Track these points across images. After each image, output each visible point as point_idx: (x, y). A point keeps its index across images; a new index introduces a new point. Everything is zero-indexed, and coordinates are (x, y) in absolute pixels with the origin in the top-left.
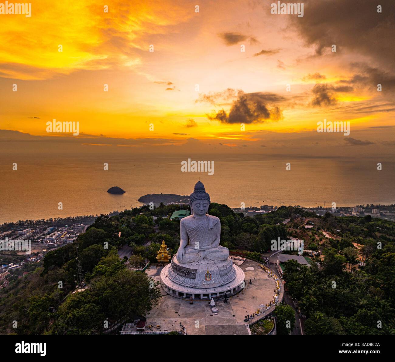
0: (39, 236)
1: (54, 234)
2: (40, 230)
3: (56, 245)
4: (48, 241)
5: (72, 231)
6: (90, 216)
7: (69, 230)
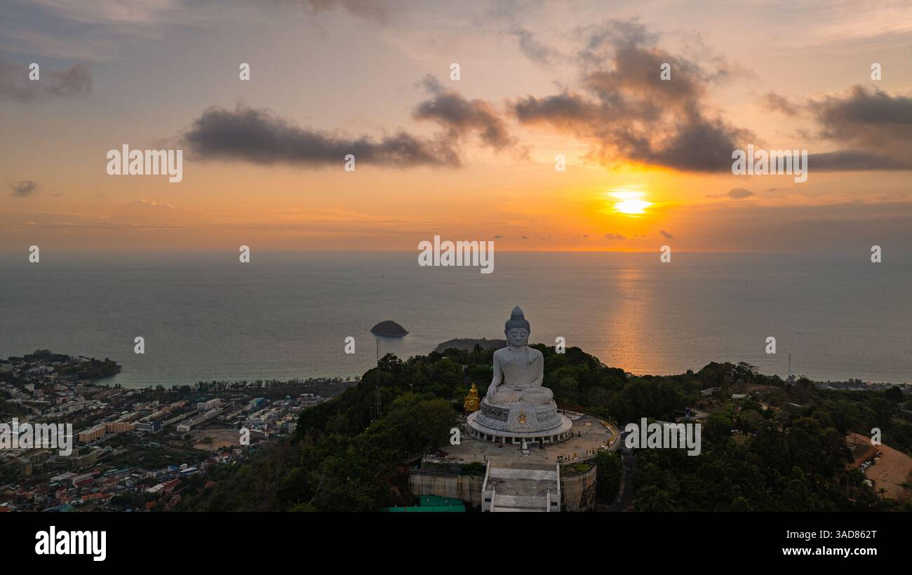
0: (235, 414)
1: (263, 413)
2: (237, 402)
3: (266, 434)
4: (252, 426)
5: (299, 408)
6: (335, 380)
7: (293, 406)
